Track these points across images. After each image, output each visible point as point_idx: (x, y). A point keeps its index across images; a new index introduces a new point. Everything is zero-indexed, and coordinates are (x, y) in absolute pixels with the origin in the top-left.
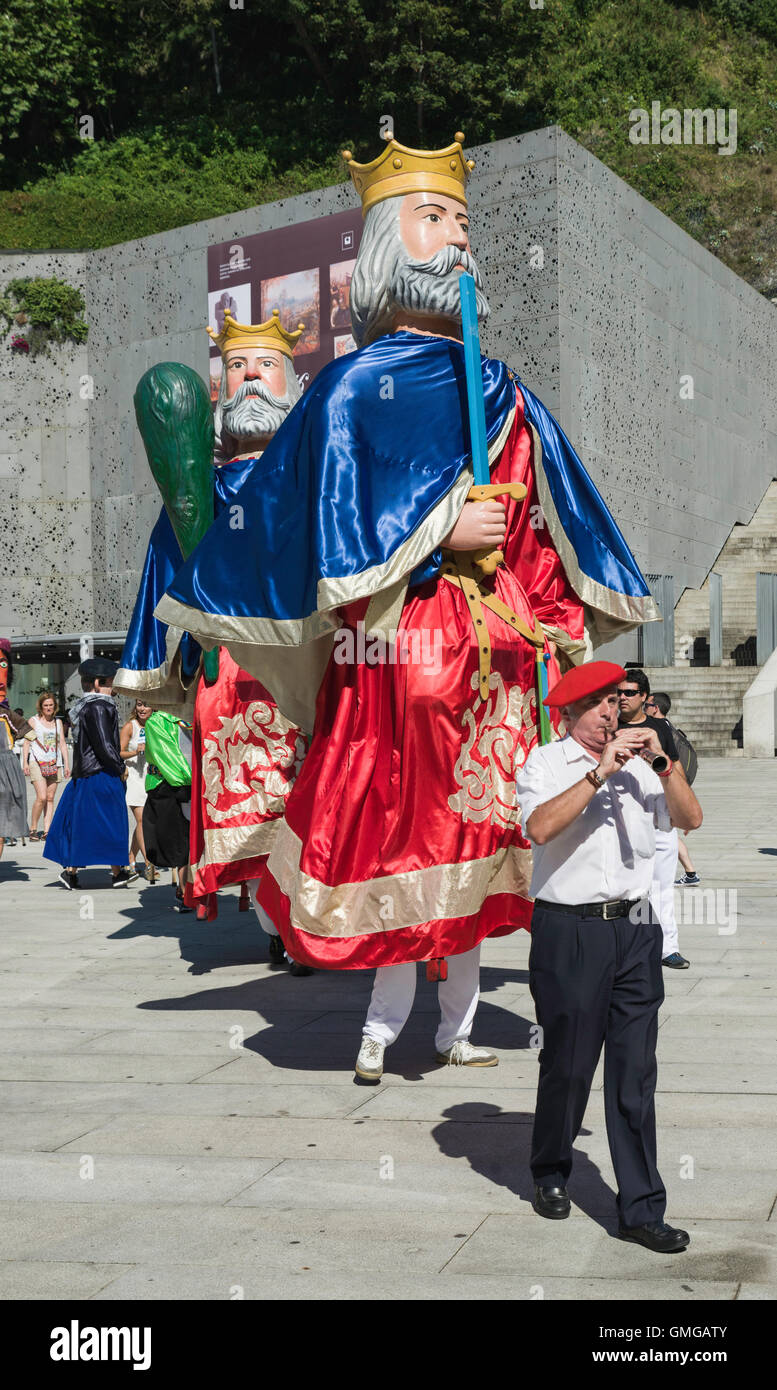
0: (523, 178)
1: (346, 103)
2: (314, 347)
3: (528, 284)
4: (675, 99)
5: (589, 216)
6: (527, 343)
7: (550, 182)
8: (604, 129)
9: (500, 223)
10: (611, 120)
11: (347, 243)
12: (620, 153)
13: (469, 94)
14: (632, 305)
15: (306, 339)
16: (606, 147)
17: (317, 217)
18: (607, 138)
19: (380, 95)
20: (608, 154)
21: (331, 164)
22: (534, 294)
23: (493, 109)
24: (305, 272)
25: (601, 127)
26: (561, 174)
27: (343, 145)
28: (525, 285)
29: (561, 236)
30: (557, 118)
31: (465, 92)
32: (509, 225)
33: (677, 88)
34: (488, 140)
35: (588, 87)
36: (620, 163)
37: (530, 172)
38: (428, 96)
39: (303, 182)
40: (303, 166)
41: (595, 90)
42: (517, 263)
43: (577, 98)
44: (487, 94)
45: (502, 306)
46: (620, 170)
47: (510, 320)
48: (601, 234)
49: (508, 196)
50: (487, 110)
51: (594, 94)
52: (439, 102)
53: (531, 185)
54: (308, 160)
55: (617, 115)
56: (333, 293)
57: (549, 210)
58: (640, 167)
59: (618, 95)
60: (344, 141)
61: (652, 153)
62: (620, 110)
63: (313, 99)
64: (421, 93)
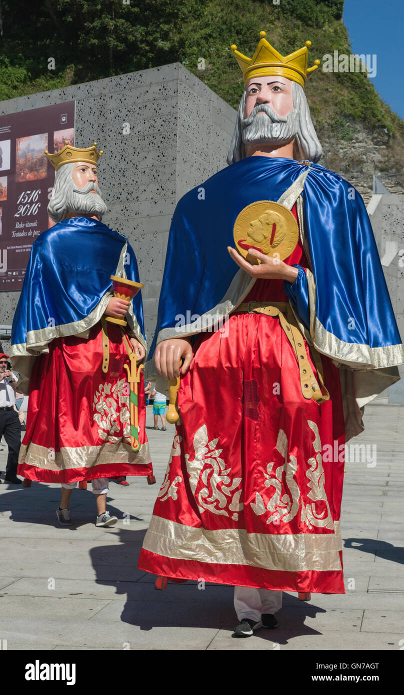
0: (160, 90)
1: (71, 44)
2: (44, 176)
3: (160, 147)
4: (250, 50)
5: (196, 112)
6: (159, 178)
7: (175, 92)
8: (211, 65)
9: (147, 113)
10: (215, 60)
11: (63, 120)
12: (219, 78)
13: (138, 43)
14: (218, 160)
15: (40, 171)
16: (212, 74)
17: (47, 105)
18: (213, 69)
19: (89, 41)
20: (213, 78)
21: (61, 76)
22: (164, 152)
23: (151, 51)
24: (40, 135)
25: (210, 63)
26: (180, 88)
27: (68, 66)
28: (159, 147)
29: (179, 122)
30: (186, 57)
31: (136, 41)
32: (152, 114)
33: (252, 44)
34: (148, 68)
35: (203, 41)
36: (219, 83)
37: (164, 87)
38: (116, 43)
39: (45, 86)
40: (45, 76)
41: (207, 43)
42: (155, 135)
43: (197, 47)
44: (149, 43)
45: (146, 158)
46: (219, 87)
47: (150, 165)
48: (202, 122)
49: (151, 99)
50: (147, 52)
51: (206, 45)
52: (122, 47)
53: (164, 94)
54: (49, 74)
55: (219, 57)
56: (55, 147)
57: (173, 107)
58: (230, 86)
59: (220, 47)
60: (69, 65)
61: (237, 79)
62: (220, 54)
63: (53, 41)
64: (112, 41)
